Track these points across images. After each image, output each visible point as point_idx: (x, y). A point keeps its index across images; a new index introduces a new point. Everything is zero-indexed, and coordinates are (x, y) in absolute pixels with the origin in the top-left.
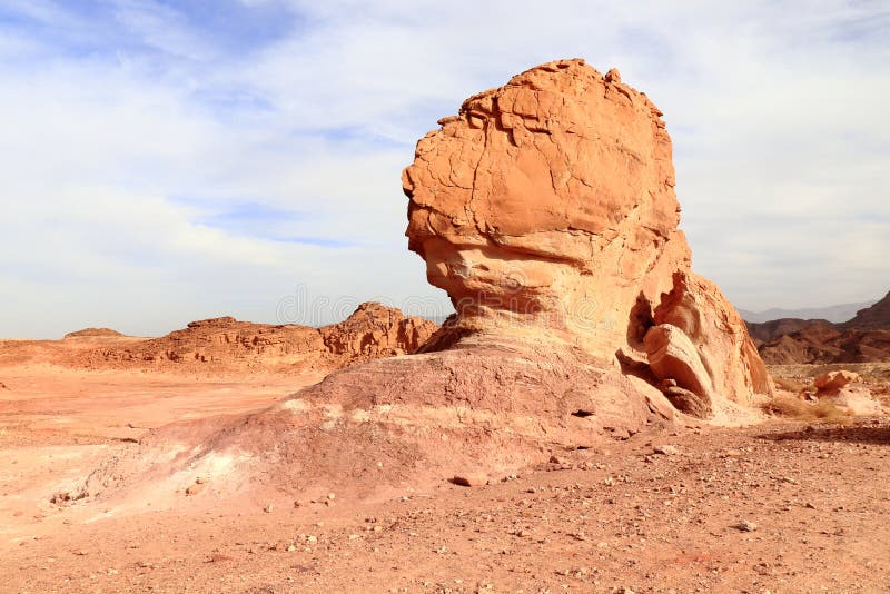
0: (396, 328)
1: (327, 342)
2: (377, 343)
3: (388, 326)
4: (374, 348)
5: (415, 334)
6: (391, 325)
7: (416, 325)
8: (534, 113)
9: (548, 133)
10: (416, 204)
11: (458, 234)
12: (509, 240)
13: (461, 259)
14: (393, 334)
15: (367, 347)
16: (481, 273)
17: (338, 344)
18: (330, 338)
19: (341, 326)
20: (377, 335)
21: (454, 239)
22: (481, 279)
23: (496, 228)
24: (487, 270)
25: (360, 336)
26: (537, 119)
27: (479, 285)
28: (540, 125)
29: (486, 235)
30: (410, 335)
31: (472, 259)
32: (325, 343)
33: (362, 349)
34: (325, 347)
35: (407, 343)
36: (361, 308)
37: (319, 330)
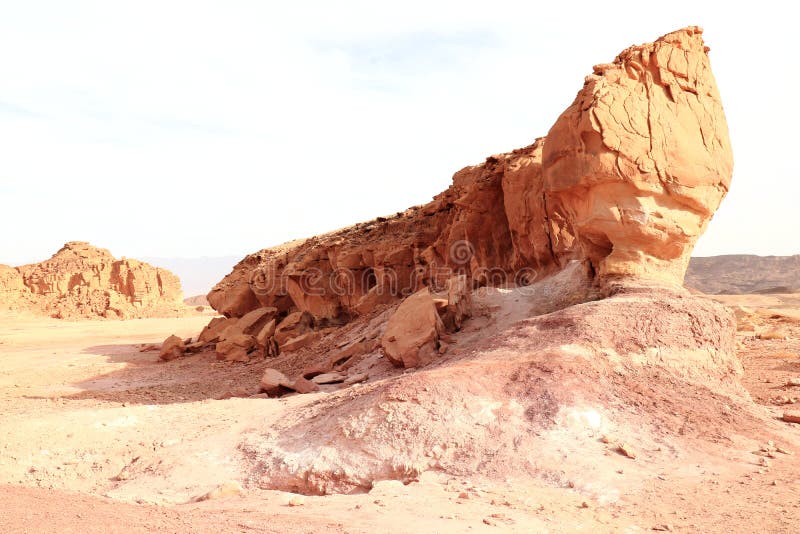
0: (109, 269)
1: (27, 281)
2: (88, 284)
3: (100, 268)
4: (84, 290)
5: (130, 276)
6: (103, 266)
7: (131, 266)
8: (684, 72)
9: (695, 93)
10: (606, 146)
11: (645, 180)
12: (684, 191)
13: (638, 204)
14: (106, 274)
15: (77, 287)
16: (657, 220)
17: (41, 283)
18: (31, 277)
19: (44, 266)
20: (88, 275)
21: (640, 185)
22: (656, 226)
23: (675, 178)
24: (661, 217)
25: (68, 277)
26: (687, 79)
27: (653, 231)
28: (690, 85)
29: (665, 185)
30: (125, 277)
31: (648, 205)
32: (25, 284)
33: (71, 289)
34: (24, 287)
35: (121, 284)
36: (66, 247)
37: (17, 269)
